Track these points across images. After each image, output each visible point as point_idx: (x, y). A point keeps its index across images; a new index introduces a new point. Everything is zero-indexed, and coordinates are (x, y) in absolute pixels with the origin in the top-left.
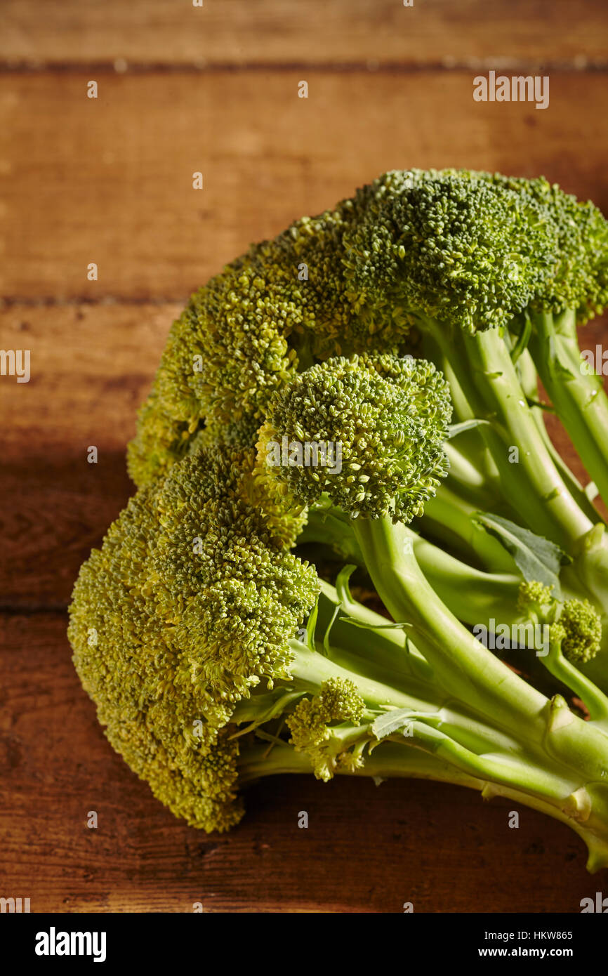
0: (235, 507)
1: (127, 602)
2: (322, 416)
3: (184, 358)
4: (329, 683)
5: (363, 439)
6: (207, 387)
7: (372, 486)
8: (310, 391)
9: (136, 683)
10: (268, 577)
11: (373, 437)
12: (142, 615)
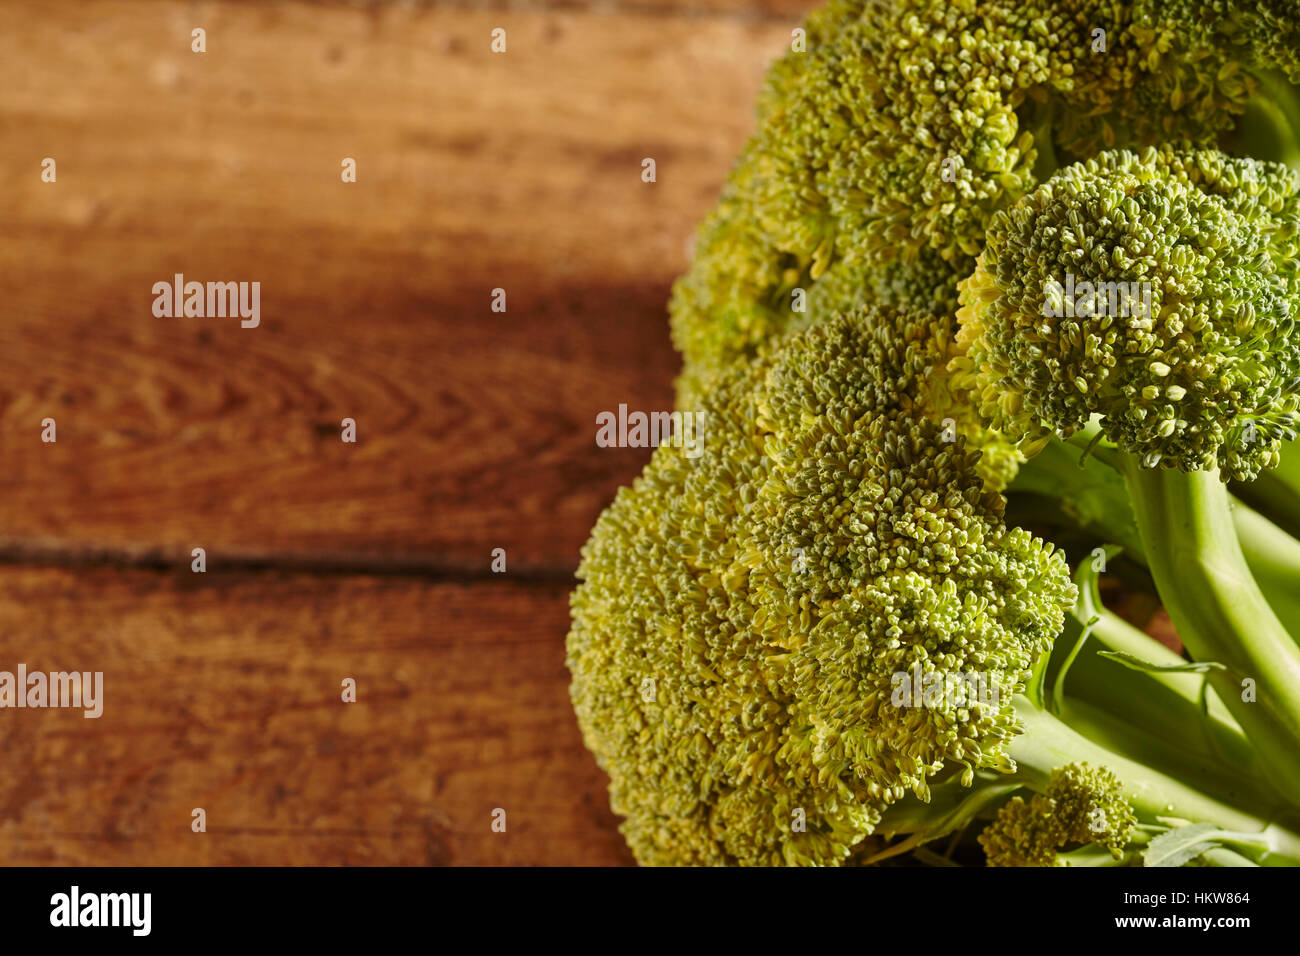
0: (915, 431)
1: (694, 600)
2: (1097, 266)
3: (811, 136)
4: (1069, 774)
5: (1177, 316)
6: (856, 195)
7: (1190, 409)
8: (1074, 216)
9: (699, 752)
10: (979, 573)
11: (1195, 314)
12: (723, 627)
